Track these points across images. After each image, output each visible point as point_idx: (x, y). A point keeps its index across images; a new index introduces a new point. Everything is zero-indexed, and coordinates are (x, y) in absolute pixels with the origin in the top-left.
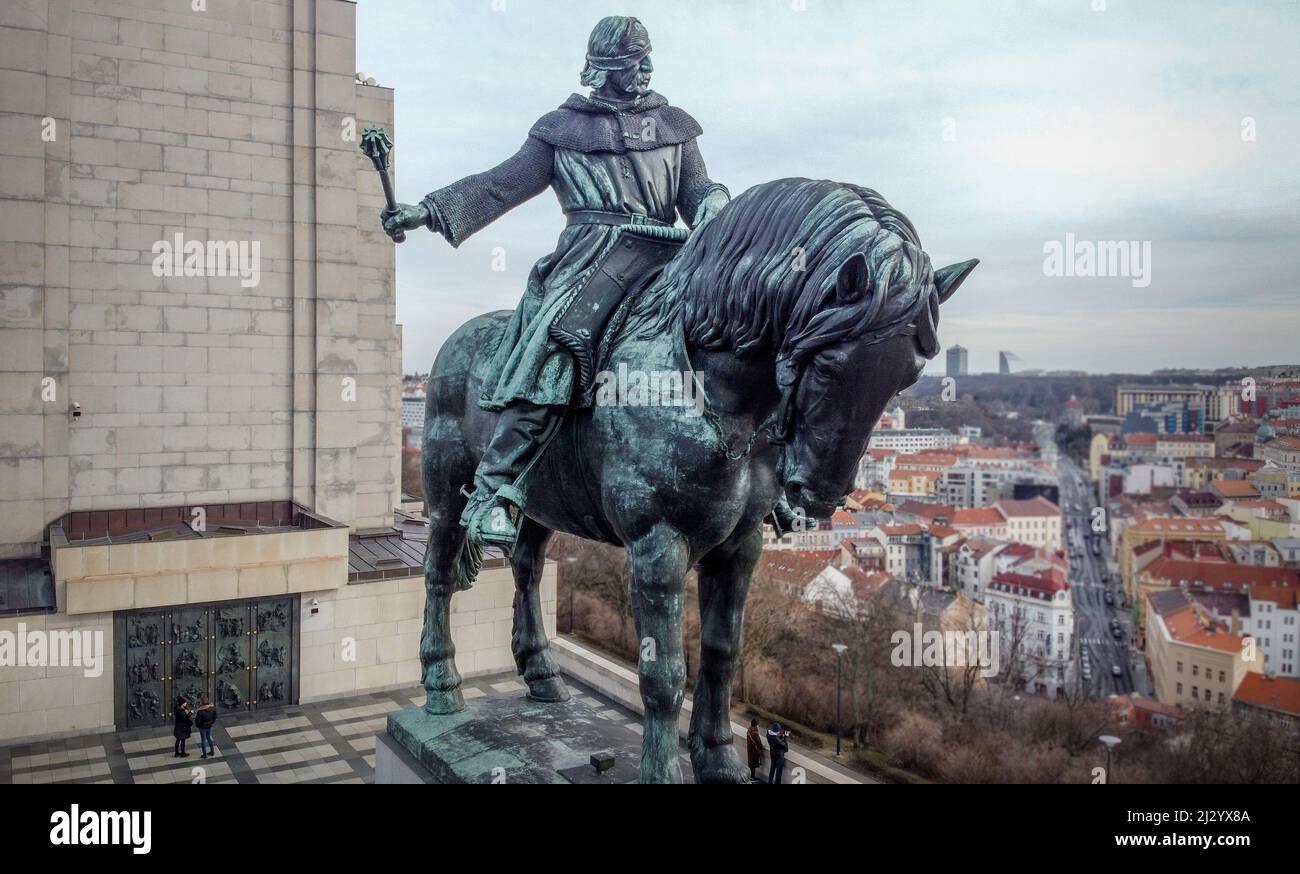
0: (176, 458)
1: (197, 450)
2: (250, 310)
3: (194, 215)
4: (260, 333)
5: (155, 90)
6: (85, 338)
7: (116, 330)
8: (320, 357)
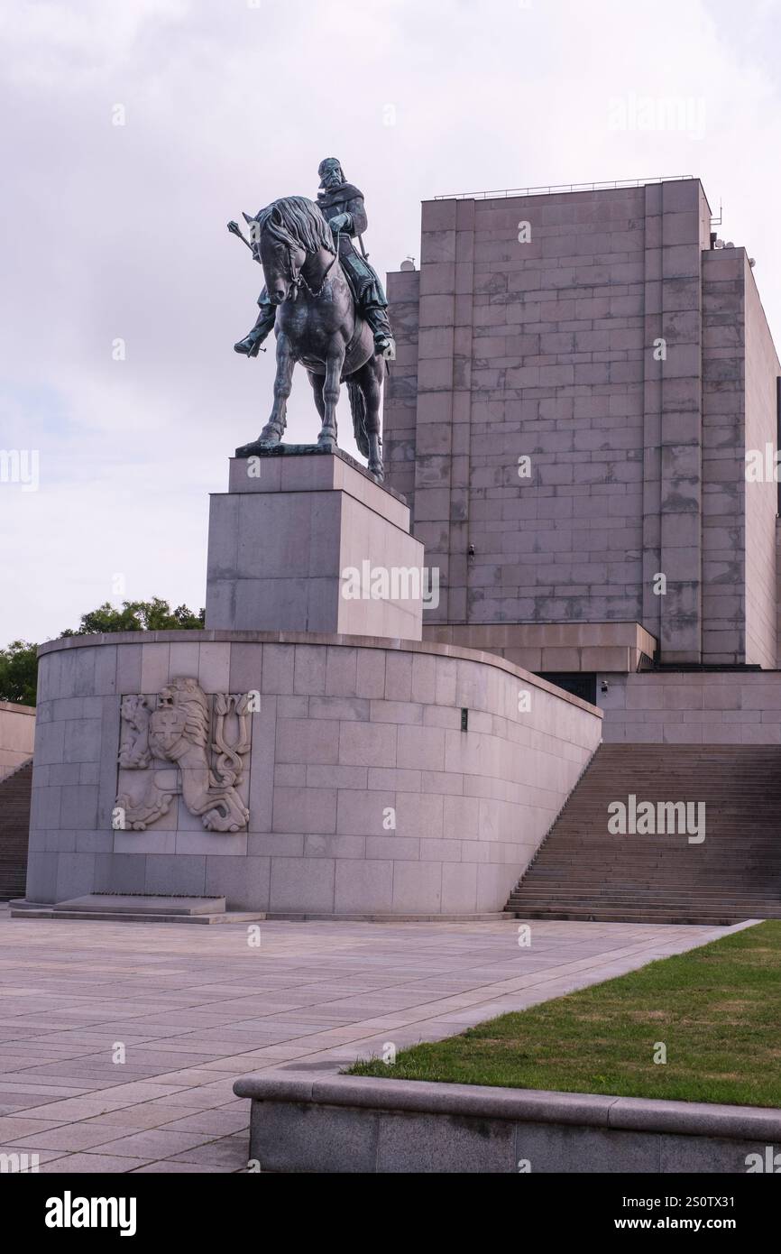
0: (546, 591)
1: (564, 584)
2: (608, 463)
3: (563, 387)
4: (616, 481)
5: (534, 290)
6: (480, 495)
7: (503, 486)
8: (665, 497)
